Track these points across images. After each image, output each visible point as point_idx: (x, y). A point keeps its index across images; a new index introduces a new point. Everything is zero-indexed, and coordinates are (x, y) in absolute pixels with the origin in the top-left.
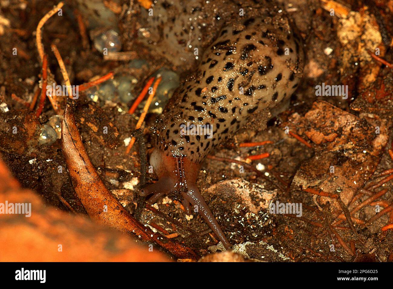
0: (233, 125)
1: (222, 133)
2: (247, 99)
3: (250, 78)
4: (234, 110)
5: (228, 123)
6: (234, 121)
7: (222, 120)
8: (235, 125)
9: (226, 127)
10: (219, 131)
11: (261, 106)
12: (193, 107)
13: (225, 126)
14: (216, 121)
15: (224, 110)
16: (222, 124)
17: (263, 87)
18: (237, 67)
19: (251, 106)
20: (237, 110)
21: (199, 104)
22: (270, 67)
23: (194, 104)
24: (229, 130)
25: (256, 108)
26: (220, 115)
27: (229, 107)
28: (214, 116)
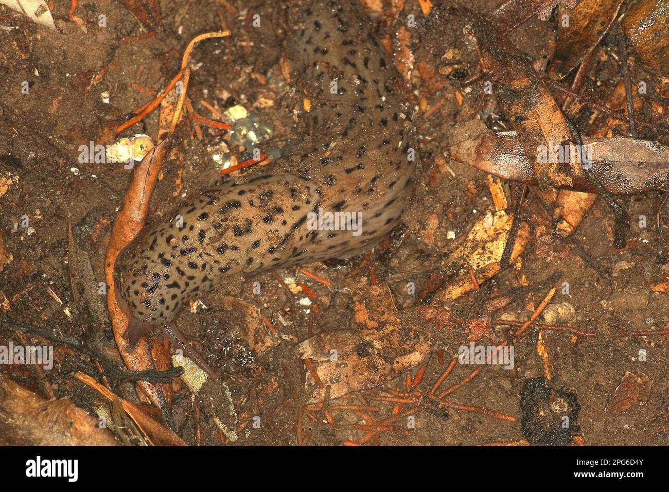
0: (205, 283)
1: (192, 291)
2: (219, 257)
3: (222, 235)
4: (204, 266)
5: (198, 281)
6: (205, 279)
7: (191, 278)
8: (207, 283)
9: (196, 285)
10: (188, 290)
11: (233, 267)
12: (159, 261)
13: (195, 283)
14: (185, 279)
15: (193, 266)
16: (191, 282)
17: (236, 248)
18: (211, 219)
19: (223, 265)
20: (208, 267)
21: (167, 256)
22: (248, 230)
23: (161, 256)
24: (200, 287)
25: (228, 268)
26: (189, 272)
27: (200, 263)
28: (182, 273)
